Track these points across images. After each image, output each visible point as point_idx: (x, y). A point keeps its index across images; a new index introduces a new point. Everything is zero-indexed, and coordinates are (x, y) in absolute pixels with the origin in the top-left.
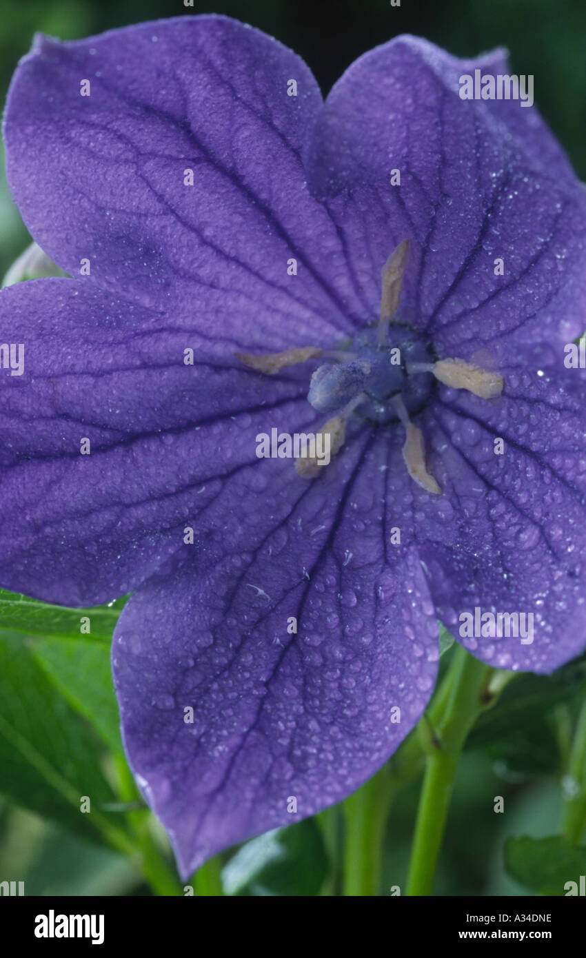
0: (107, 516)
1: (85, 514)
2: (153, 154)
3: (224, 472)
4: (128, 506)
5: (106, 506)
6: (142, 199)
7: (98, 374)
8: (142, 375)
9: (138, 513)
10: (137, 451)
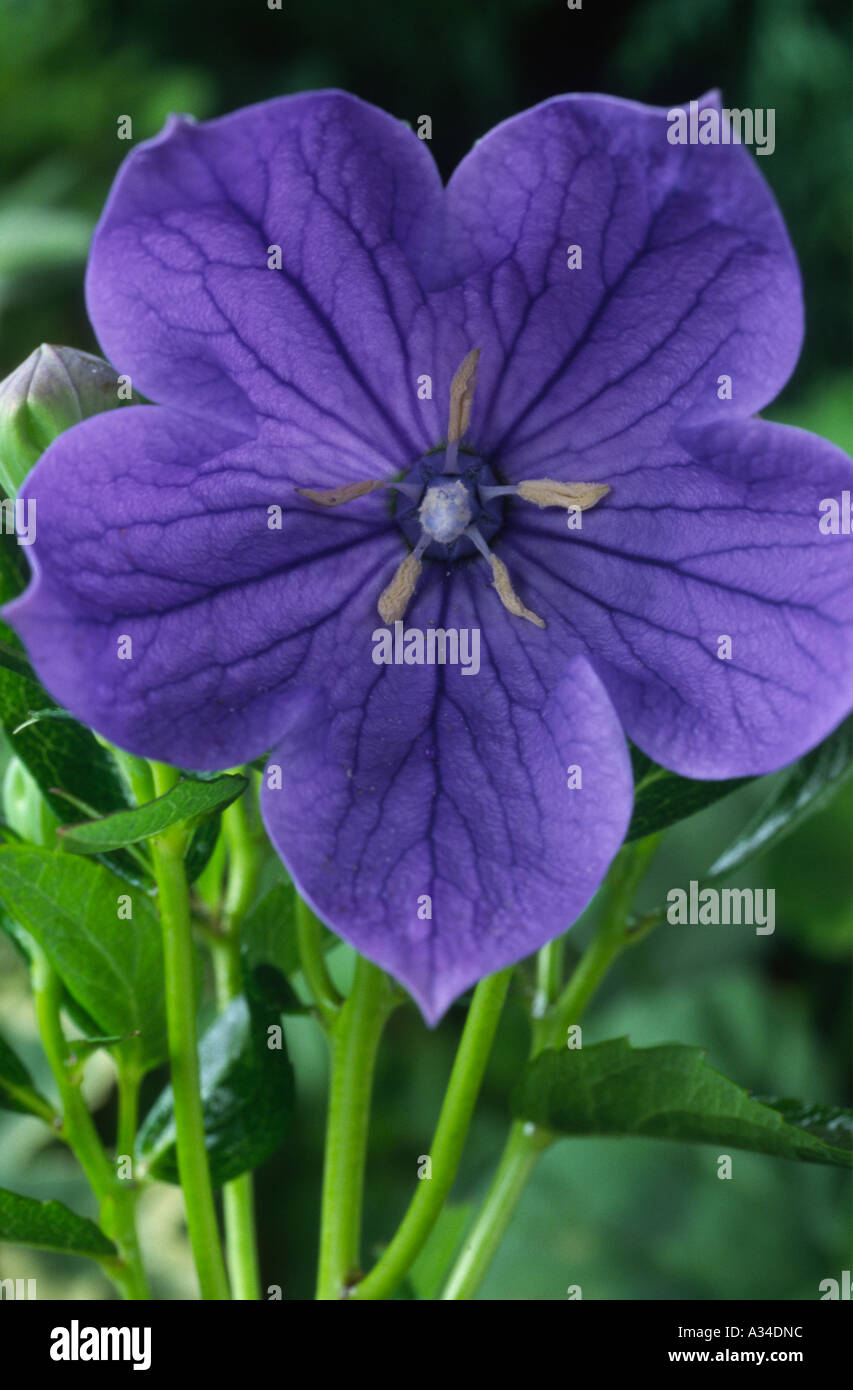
0: (205, 679)
1: (183, 676)
2: (220, 262)
3: (308, 624)
4: (225, 666)
5: (203, 668)
6: (207, 318)
7: (166, 523)
8: (206, 522)
9: (235, 673)
10: (221, 603)
